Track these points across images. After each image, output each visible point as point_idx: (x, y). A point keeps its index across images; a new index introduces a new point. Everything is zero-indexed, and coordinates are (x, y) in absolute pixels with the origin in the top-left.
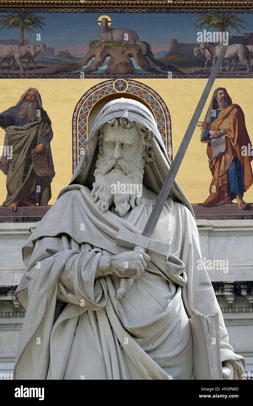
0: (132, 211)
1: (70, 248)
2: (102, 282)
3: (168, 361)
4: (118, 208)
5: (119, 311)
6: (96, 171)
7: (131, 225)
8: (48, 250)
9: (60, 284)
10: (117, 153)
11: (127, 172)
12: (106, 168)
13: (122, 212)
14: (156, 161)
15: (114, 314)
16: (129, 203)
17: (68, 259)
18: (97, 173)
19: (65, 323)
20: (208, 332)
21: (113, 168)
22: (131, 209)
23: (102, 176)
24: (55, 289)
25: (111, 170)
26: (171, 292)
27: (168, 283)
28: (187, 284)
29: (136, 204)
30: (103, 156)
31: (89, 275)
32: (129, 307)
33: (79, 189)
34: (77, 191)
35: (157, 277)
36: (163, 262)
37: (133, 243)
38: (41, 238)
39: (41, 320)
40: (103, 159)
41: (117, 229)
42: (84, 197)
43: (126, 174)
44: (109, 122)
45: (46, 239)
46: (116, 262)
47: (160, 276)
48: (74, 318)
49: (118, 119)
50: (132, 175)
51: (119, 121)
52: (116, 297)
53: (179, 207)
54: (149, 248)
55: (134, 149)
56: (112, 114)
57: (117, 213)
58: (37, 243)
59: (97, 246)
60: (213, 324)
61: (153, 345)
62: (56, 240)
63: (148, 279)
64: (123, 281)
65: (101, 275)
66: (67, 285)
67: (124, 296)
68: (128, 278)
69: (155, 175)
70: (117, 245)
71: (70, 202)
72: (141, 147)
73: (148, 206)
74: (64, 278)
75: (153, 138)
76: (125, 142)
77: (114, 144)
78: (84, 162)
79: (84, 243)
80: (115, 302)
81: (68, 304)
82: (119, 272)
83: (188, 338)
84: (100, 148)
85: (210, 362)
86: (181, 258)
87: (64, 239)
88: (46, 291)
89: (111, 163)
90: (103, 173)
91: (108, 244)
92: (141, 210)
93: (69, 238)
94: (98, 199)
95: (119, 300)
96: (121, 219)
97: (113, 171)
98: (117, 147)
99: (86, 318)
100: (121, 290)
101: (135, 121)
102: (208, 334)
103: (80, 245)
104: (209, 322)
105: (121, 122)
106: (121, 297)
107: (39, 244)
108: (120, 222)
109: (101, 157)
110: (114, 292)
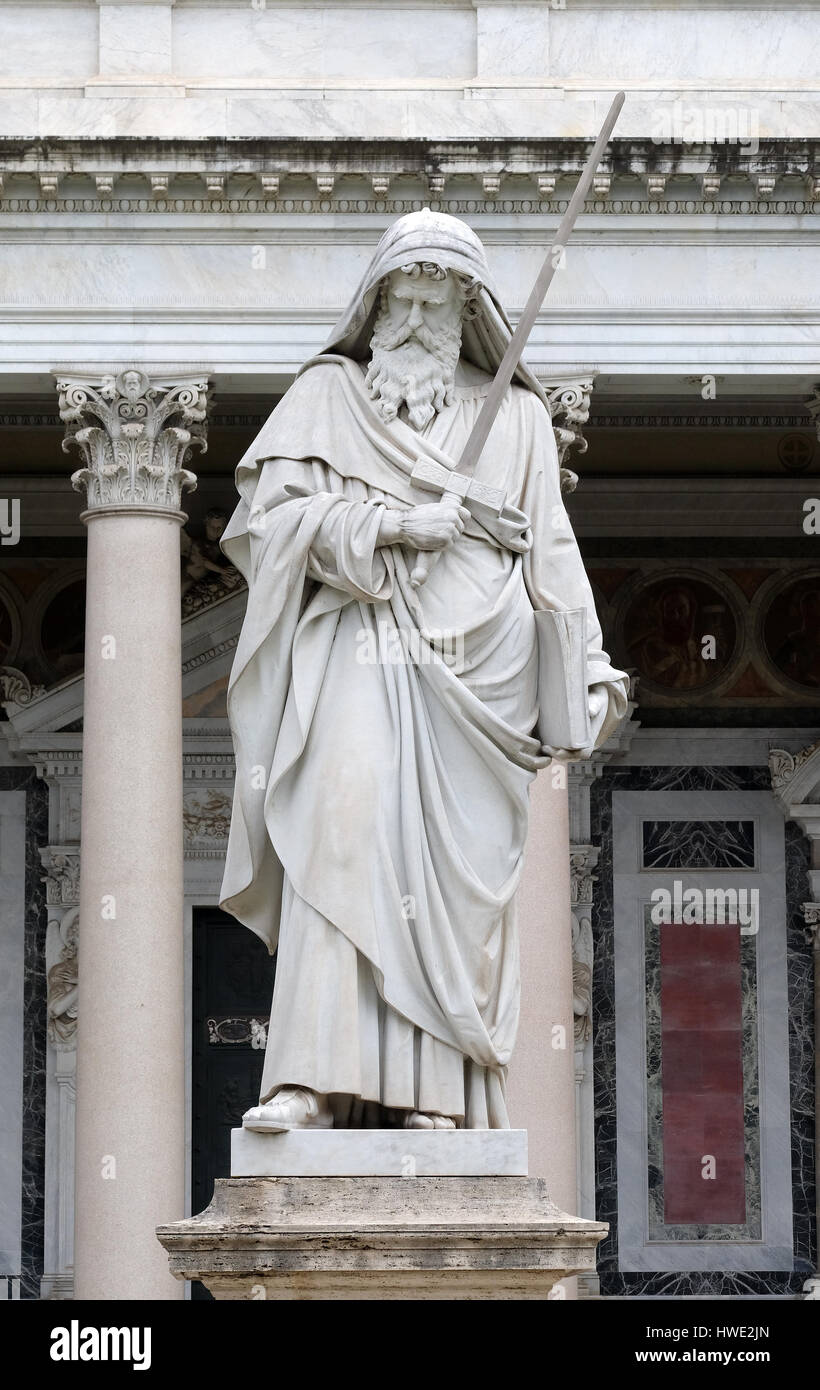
0: (439, 416)
1: (329, 489)
2: (386, 556)
3: (495, 690)
4: (415, 413)
5: (413, 608)
6: (374, 340)
7: (435, 449)
8: (288, 488)
9: (312, 556)
10: (415, 317)
11: (431, 348)
12: (394, 340)
13: (420, 422)
14: (483, 318)
15: (407, 612)
16: (433, 404)
17: (327, 514)
18: (377, 344)
19: (318, 620)
20: (566, 642)
21: (407, 341)
22: (437, 413)
23: (386, 352)
24: (303, 564)
25: (402, 344)
26: (504, 568)
27: (499, 552)
28: (532, 550)
29: (445, 403)
30: (387, 315)
31: (363, 546)
32: (431, 598)
33: (340, 364)
34: (337, 368)
35: (479, 543)
36: (493, 519)
37: (441, 486)
38: (273, 459)
39: (277, 616)
40: (388, 322)
41: (414, 458)
42: (350, 382)
43: (429, 351)
44: (404, 268)
45: (282, 462)
46: (411, 524)
47: (486, 541)
48: (332, 612)
49: (420, 264)
50: (440, 353)
51: (421, 266)
52: (409, 582)
53: (522, 400)
54: (469, 496)
55: (446, 310)
56: (408, 253)
57: (413, 425)
58: (266, 466)
59: (376, 486)
60: (577, 627)
61: (471, 662)
62: (300, 466)
63: (466, 548)
64: (422, 557)
65: (384, 544)
66: (323, 557)
67: (422, 582)
68: (431, 551)
69: (479, 337)
70: (411, 485)
71: (326, 390)
72: (459, 304)
73: (466, 402)
74: (319, 547)
75: (483, 290)
76: (430, 301)
77: (410, 303)
78: (352, 322)
79: (352, 478)
80: (408, 592)
81: (324, 586)
82: (416, 542)
83: (531, 646)
84: (383, 302)
85: (568, 693)
86: (521, 507)
87: (316, 466)
88: (287, 565)
89: (404, 333)
90: (388, 347)
91: (395, 484)
92: (453, 415)
93: (325, 466)
94: (378, 396)
95: (415, 588)
96: (417, 435)
97: (406, 345)
98: (416, 308)
99: (354, 609)
100: (420, 571)
101: (450, 266)
102: (567, 645)
103: (344, 479)
104: (569, 624)
105: (424, 269)
106: (418, 584)
107: (269, 468)
108: (416, 441)
109: (384, 317)
110: (407, 574)
